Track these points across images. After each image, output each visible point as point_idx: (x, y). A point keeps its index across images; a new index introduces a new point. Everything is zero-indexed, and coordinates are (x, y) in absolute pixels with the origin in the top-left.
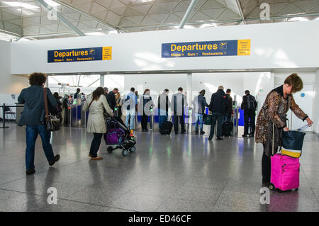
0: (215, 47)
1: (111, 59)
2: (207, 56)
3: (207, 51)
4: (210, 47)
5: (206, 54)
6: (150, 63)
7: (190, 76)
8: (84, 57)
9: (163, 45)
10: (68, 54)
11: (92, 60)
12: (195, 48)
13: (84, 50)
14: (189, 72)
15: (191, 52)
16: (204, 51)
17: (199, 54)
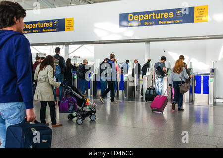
0: (172, 15)
1: (73, 30)
2: (163, 24)
3: (163, 19)
4: (166, 15)
5: (162, 23)
6: (110, 33)
7: (147, 45)
8: (49, 28)
9: (120, 14)
10: (35, 26)
11: (56, 31)
12: (152, 16)
13: (48, 21)
14: (147, 41)
15: (148, 21)
16: (160, 20)
17: (156, 22)
